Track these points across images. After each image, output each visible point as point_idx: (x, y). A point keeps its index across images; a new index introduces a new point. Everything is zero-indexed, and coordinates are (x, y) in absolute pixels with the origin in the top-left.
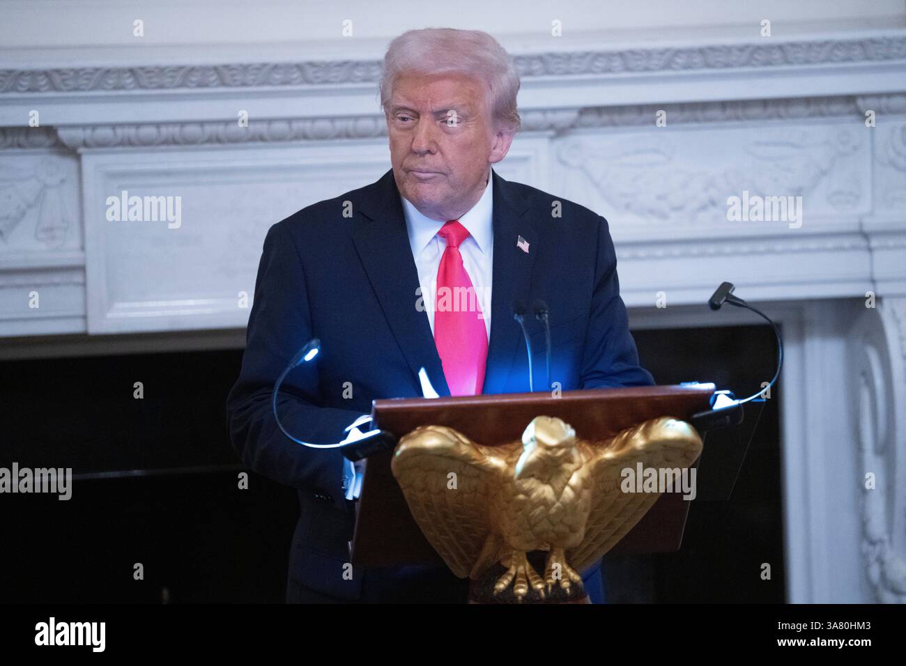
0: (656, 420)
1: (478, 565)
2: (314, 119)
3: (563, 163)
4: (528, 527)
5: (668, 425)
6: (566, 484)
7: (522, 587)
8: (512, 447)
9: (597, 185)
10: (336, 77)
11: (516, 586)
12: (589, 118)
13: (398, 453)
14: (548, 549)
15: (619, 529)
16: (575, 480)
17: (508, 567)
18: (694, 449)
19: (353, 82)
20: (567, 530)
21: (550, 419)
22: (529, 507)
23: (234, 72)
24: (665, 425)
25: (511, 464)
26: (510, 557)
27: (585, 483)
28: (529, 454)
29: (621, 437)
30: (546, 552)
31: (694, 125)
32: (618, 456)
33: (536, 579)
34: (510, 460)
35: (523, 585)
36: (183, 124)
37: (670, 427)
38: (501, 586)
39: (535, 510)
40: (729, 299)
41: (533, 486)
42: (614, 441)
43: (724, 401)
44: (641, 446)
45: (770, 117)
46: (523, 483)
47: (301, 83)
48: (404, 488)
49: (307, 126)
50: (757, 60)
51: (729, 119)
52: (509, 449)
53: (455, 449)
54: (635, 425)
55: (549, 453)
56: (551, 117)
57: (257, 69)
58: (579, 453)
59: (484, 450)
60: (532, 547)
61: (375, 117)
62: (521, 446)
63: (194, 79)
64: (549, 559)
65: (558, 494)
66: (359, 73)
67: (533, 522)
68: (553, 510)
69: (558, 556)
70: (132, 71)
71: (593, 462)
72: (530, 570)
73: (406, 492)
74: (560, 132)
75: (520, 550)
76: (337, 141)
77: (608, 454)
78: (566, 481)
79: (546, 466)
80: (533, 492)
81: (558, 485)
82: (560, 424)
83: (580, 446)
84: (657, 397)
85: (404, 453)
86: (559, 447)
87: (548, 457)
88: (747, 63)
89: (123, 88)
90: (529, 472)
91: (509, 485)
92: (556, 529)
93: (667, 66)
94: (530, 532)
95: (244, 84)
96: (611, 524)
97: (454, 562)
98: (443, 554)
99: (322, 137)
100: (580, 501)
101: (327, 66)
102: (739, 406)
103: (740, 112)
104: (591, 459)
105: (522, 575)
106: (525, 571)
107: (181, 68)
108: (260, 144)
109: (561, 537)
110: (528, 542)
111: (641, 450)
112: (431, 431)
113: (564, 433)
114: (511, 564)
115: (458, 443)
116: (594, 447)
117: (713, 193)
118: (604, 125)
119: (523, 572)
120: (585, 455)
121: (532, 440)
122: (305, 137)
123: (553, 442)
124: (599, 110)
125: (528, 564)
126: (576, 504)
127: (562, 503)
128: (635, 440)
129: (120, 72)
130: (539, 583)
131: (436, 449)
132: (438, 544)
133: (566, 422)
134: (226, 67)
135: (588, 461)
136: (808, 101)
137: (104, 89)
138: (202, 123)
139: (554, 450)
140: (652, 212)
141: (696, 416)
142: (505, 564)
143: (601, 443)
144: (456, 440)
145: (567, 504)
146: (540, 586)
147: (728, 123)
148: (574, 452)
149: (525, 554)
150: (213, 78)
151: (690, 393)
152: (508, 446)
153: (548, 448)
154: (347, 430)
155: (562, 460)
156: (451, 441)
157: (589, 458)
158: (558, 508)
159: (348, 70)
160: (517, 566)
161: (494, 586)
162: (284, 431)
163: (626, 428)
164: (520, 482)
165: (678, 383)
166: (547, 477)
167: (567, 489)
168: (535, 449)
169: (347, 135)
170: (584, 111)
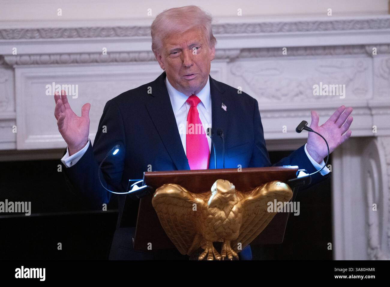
0: (272, 182)
1: (191, 249)
2: (120, 53)
3: (233, 74)
4: (213, 230)
5: (277, 184)
6: (231, 210)
7: (211, 258)
8: (207, 194)
9: (248, 84)
10: (130, 34)
11: (208, 258)
12: (245, 54)
13: (155, 196)
14: (223, 241)
15: (255, 232)
16: (235, 209)
17: (205, 249)
18: (289, 195)
19: (138, 36)
20: (231, 232)
21: (224, 181)
22: (213, 221)
23: (84, 31)
24: (276, 184)
25: (206, 202)
26: (205, 245)
27: (239, 210)
28: (214, 196)
29: (256, 190)
30: (222, 243)
31: (293, 57)
32: (254, 198)
33: (217, 254)
34: (206, 200)
35: (211, 257)
36: (61, 54)
37: (278, 185)
38: (201, 258)
39: (217, 222)
40: (305, 128)
41: (216, 211)
42: (253, 192)
43: (302, 174)
44: (265, 194)
45: (327, 54)
46: (211, 210)
47: (114, 36)
48: (158, 213)
49: (117, 56)
50: (321, 28)
51: (308, 55)
52: (205, 195)
53: (181, 194)
54: (262, 185)
55: (223, 196)
56: (228, 53)
57: (95, 30)
58: (237, 197)
59: (194, 195)
60: (215, 240)
61: (148, 52)
62: (211, 193)
63: (66, 34)
64: (223, 246)
65: (227, 215)
66: (141, 32)
67: (216, 228)
68: (225, 222)
69: (227, 244)
70: (38, 30)
71: (243, 201)
72: (214, 251)
73: (158, 214)
74: (232, 60)
75: (210, 241)
76: (131, 63)
77: (250, 198)
78: (231, 209)
79: (221, 202)
80: (216, 214)
81: (227, 211)
82: (228, 183)
83: (237, 193)
84: (272, 171)
85: (157, 196)
86: (228, 193)
87: (223, 197)
88: (316, 29)
89: (34, 38)
90: (213, 205)
91: (205, 211)
92: (226, 231)
93: (280, 30)
94: (214, 232)
95: (89, 37)
96: (252, 230)
97: (180, 247)
98: (175, 243)
99: (124, 61)
100: (237, 218)
101: (127, 29)
102: (309, 176)
103: (313, 52)
104: (242, 199)
105: (210, 253)
106: (212, 251)
107: (60, 29)
108: (96, 64)
109: (229, 235)
110: (214, 237)
111: (265, 196)
112: (170, 186)
113: (230, 187)
114: (206, 247)
115: (182, 192)
116: (243, 194)
117: (301, 88)
118: (252, 57)
119: (211, 251)
120: (239, 197)
121: (215, 190)
122: (116, 61)
123: (225, 191)
124: (249, 50)
125: (213, 248)
126: (235, 219)
127: (228, 219)
128: (262, 191)
129: (33, 30)
130: (218, 256)
131: (172, 194)
132: (173, 239)
133: (231, 182)
134: (81, 28)
135: (241, 200)
136: (344, 47)
137: (26, 38)
138: (69, 54)
139: (226, 194)
140: (273, 97)
141: (289, 180)
142: (203, 248)
143: (247, 192)
144: (181, 190)
145: (231, 220)
146: (219, 258)
147: (308, 57)
148: (235, 196)
149: (212, 243)
150: (75, 34)
151: (287, 170)
152: (205, 193)
153: (223, 193)
154: (132, 186)
155: (229, 199)
156: (179, 190)
157: (241, 199)
158: (227, 221)
159: (136, 31)
160: (209, 249)
161: (198, 258)
162: (104, 187)
163: (258, 186)
164: (210, 209)
165: (282, 166)
166: (222, 208)
167: (231, 213)
168: (216, 194)
169: (135, 60)
170: (243, 50)
